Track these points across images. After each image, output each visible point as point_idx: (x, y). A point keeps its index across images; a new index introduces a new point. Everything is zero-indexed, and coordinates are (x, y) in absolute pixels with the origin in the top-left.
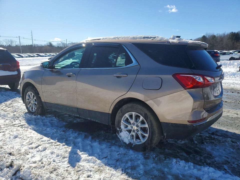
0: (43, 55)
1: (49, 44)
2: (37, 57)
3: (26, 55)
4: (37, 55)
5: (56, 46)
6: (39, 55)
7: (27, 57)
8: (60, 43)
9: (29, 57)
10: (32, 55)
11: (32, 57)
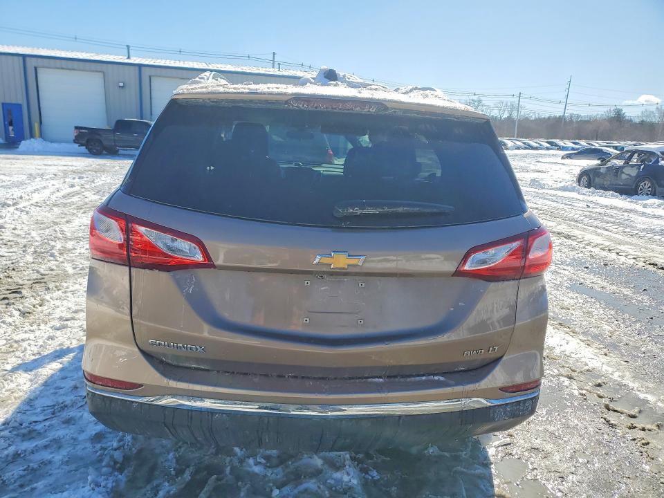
0: (565, 145)
1: (612, 115)
2: (548, 149)
3: (519, 143)
4: (548, 145)
5: (637, 121)
6: (556, 145)
7: (518, 148)
8: (653, 109)
9: (526, 148)
10: (535, 145)
11: (533, 148)
